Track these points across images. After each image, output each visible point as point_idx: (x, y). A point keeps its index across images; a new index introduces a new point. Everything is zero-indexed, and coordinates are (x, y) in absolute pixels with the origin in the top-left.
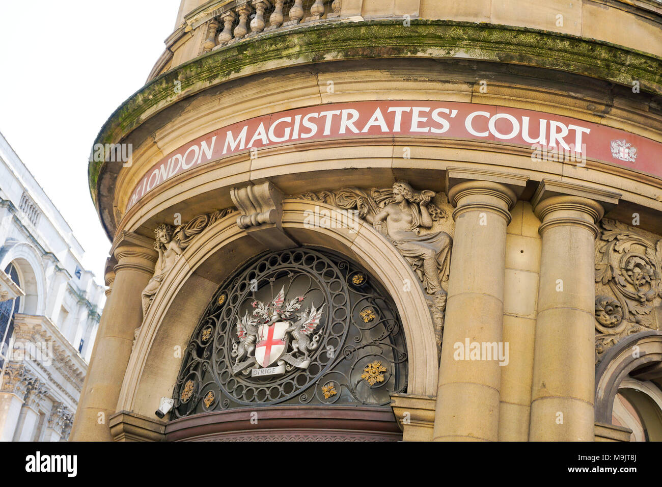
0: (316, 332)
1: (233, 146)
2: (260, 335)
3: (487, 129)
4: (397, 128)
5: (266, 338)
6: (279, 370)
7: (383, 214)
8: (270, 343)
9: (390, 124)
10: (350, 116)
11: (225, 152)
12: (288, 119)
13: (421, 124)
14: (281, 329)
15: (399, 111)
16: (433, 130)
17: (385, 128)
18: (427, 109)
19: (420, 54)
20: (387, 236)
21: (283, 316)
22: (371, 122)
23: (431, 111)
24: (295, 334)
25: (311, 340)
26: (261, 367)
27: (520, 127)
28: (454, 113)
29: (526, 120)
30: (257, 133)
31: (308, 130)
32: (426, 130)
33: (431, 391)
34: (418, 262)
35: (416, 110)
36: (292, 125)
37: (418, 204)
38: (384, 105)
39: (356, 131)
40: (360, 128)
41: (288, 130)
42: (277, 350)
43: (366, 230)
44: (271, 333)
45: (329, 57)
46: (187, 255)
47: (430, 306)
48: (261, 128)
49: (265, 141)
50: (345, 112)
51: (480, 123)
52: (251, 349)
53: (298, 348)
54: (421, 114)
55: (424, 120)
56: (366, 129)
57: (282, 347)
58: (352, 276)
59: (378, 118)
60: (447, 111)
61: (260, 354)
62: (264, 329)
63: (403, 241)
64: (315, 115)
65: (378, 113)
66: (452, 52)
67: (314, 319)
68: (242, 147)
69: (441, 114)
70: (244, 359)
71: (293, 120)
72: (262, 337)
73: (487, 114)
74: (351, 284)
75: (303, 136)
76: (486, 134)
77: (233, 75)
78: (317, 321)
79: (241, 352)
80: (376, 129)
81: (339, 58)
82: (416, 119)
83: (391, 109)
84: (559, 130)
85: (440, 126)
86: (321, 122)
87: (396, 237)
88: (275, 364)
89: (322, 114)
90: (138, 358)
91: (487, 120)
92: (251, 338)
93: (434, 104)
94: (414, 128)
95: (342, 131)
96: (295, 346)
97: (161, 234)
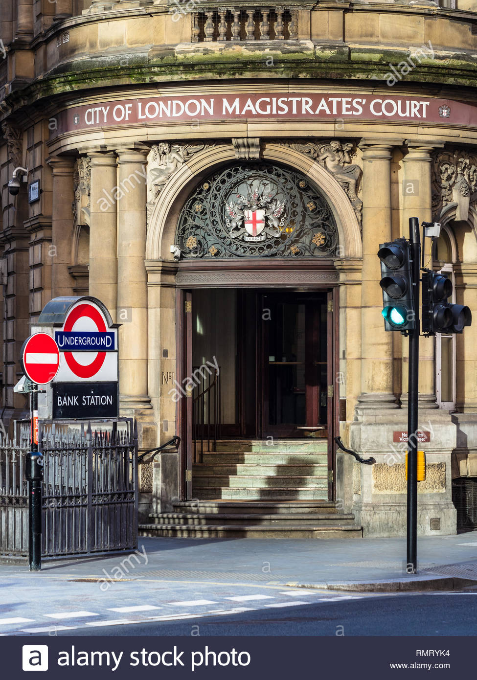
0: (282, 216)
1: (230, 111)
2: (247, 216)
3: (381, 111)
4: (335, 112)
5: (251, 218)
6: (262, 238)
7: (325, 156)
8: (255, 222)
9: (331, 109)
10: (307, 103)
11: (224, 113)
12: (268, 100)
13: (348, 110)
14: (260, 214)
15: (335, 100)
16: (355, 113)
17: (328, 112)
18: (350, 100)
19: (353, 78)
20: (326, 168)
21: (260, 205)
22: (320, 108)
23: (352, 100)
24: (271, 217)
25: (280, 221)
26: (250, 235)
27: (397, 107)
28: (364, 101)
29: (399, 102)
30: (247, 105)
31: (283, 110)
32: (350, 113)
33: (359, 255)
34: (346, 186)
35: (344, 100)
36: (271, 103)
37: (343, 151)
38: (326, 97)
39: (312, 113)
40: (314, 111)
41: (269, 107)
42: (260, 227)
43: (315, 165)
44: (254, 216)
45: (302, 76)
46: (190, 165)
47: (354, 210)
48: (249, 102)
49: (254, 112)
50: (304, 99)
51: (378, 107)
52: (240, 223)
53: (273, 225)
54: (347, 103)
55: (349, 106)
56: (317, 112)
57: (263, 225)
58: (299, 181)
59: (323, 105)
60: (360, 100)
61: (249, 228)
62: (248, 214)
63: (338, 173)
64: (285, 99)
65: (323, 102)
66: (370, 76)
67: (280, 209)
68: (237, 112)
69: (357, 103)
70: (237, 229)
71: (271, 101)
72: (249, 218)
73: (380, 101)
74: (299, 187)
75: (280, 112)
76: (380, 114)
77: (237, 76)
78: (282, 210)
79: (234, 225)
80: (323, 112)
81: (308, 77)
82: (344, 106)
83: (330, 99)
84: (415, 106)
85: (357, 110)
86: (289, 104)
87: (333, 170)
88: (260, 235)
89: (290, 99)
90: (156, 224)
91: (381, 104)
92: (239, 217)
93: (354, 96)
94: (344, 112)
95: (304, 112)
96: (270, 223)
97: (165, 148)
